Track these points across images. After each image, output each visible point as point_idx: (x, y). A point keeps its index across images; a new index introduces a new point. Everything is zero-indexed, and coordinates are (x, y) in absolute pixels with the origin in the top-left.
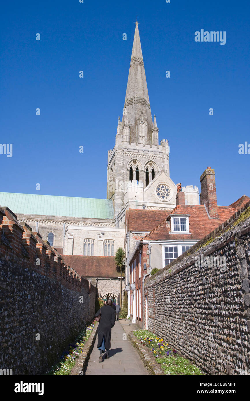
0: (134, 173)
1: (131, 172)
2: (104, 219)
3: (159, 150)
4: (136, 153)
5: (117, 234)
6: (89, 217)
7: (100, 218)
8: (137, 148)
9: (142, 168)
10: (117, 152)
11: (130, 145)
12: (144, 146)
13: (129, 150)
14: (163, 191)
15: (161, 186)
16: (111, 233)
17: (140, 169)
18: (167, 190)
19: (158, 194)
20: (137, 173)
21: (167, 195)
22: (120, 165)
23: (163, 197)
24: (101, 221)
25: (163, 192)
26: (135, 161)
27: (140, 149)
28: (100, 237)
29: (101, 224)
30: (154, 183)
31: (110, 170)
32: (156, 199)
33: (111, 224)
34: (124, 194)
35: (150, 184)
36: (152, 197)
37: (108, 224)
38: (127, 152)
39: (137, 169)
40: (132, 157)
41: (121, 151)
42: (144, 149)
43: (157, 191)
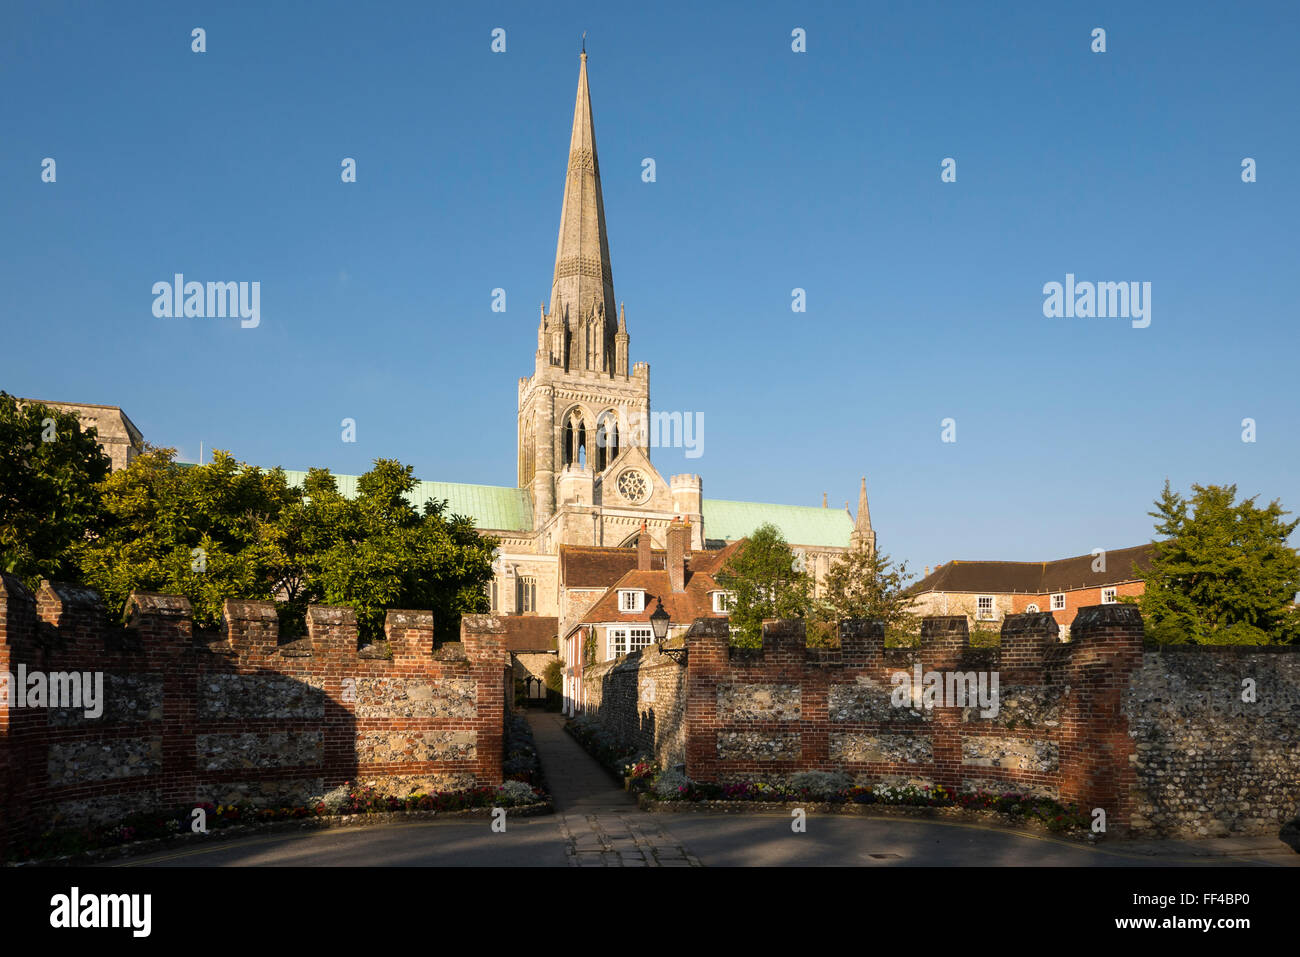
0: (576, 435)
1: (569, 434)
2: (514, 532)
3: (630, 386)
4: (580, 393)
5: (542, 567)
6: (486, 528)
7: (506, 529)
8: (583, 380)
9: (590, 425)
10: (539, 388)
11: (567, 371)
12: (598, 377)
13: (568, 386)
14: (630, 484)
15: (629, 474)
16: (532, 564)
17: (587, 427)
18: (641, 482)
19: (623, 491)
20: (582, 436)
21: (640, 492)
22: (546, 418)
23: (632, 496)
24: (509, 535)
25: (632, 485)
26: (576, 410)
27: (588, 383)
28: (510, 572)
29: (508, 540)
30: (613, 469)
31: (524, 422)
32: (617, 500)
33: (528, 541)
34: (556, 479)
35: (608, 468)
36: (612, 497)
37: (523, 541)
38: (561, 391)
39: (582, 426)
40: (571, 401)
41: (548, 387)
42: (598, 382)
43: (620, 485)
